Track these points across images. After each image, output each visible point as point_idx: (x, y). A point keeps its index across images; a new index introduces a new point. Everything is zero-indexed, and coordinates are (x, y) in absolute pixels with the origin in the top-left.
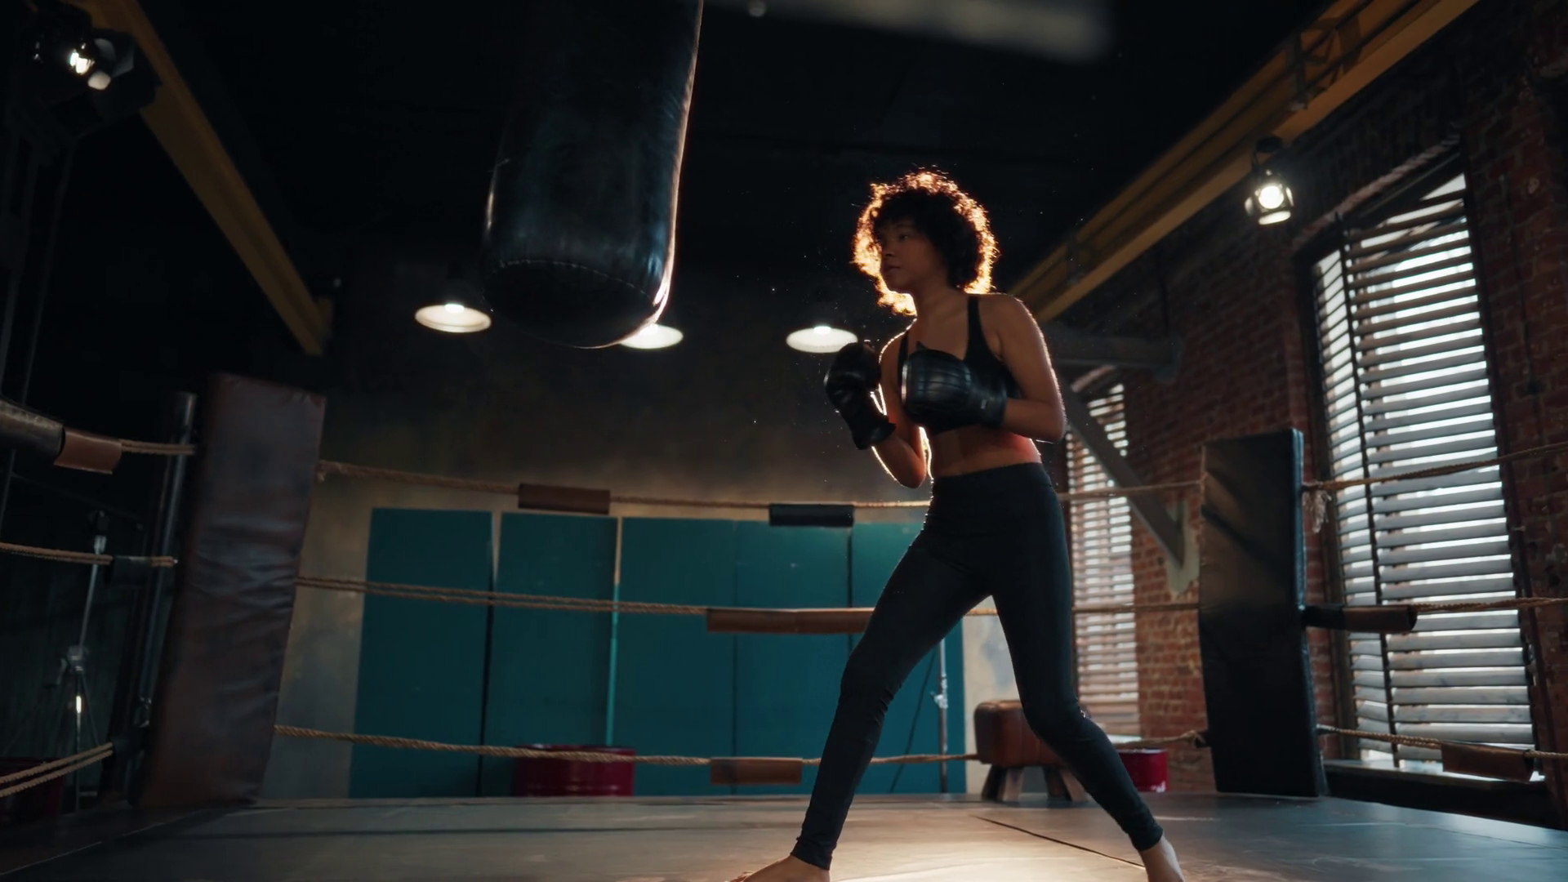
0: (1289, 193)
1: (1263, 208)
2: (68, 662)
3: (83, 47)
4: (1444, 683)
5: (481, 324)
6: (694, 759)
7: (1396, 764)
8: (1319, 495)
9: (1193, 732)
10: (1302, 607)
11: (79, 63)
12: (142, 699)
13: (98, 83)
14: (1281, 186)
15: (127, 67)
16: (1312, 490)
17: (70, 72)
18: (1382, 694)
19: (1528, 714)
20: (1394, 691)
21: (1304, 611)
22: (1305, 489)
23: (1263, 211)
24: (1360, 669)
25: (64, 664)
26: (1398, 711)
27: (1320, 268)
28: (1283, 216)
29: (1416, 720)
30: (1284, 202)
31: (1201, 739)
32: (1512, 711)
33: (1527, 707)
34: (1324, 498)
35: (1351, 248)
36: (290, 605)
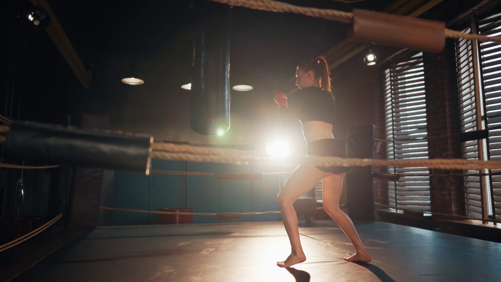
0: (375, 57)
1: (369, 60)
2: (19, 183)
3: (32, 13)
4: (410, 190)
5: (141, 82)
6: (212, 214)
7: (397, 211)
8: (379, 143)
9: (343, 204)
10: (373, 173)
11: (31, 18)
12: (62, 200)
13: (36, 23)
14: (373, 55)
15: (43, 17)
16: (377, 141)
17: (29, 20)
18: (394, 192)
19: (429, 199)
20: (397, 192)
21: (373, 174)
22: (375, 141)
23: (369, 61)
24: (390, 185)
25: (17, 183)
26: (398, 197)
27: (385, 72)
28: (373, 63)
29: (402, 199)
30: (374, 60)
31: (345, 206)
32: (426, 197)
33: (429, 196)
34: (380, 143)
35: (393, 70)
36: (102, 175)
